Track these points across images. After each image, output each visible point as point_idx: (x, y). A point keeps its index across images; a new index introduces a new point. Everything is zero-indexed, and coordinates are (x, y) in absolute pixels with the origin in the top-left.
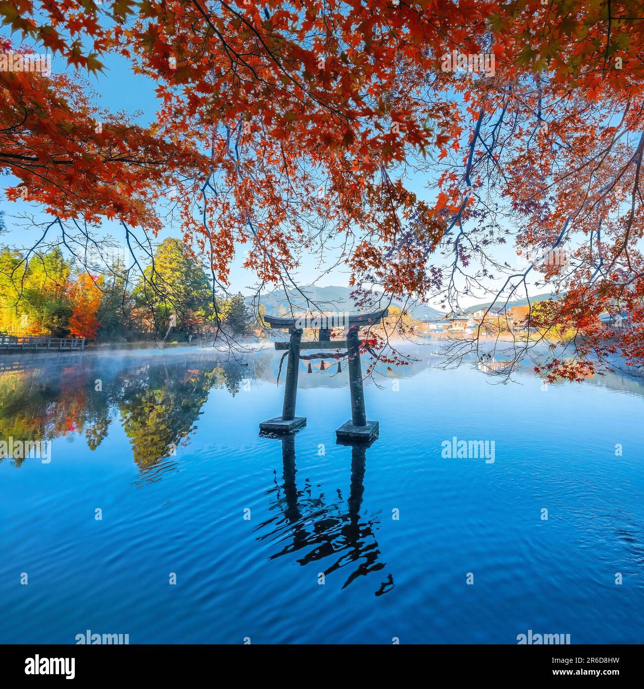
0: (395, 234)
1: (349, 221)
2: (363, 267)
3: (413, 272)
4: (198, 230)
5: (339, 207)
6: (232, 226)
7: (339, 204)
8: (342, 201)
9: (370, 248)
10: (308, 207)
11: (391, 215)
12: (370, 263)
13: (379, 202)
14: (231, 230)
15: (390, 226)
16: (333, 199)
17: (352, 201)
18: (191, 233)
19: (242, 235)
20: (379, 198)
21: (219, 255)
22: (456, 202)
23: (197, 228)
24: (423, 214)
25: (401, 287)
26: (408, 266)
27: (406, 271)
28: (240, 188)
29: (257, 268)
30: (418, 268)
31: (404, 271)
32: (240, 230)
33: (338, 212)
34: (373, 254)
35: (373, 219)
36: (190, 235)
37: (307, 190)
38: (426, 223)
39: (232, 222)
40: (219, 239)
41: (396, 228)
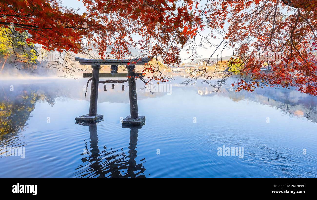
0: (168, 42)
1: (150, 37)
2: (156, 54)
3: (174, 56)
4: (93, 40)
5: (146, 31)
6: (106, 39)
7: (146, 30)
8: (148, 29)
9: (158, 47)
10: (135, 31)
11: (166, 34)
12: (158, 52)
13: (162, 30)
14: (106, 40)
15: (166, 38)
16: (144, 28)
17: (151, 29)
18: (91, 41)
19: (110, 42)
20: (162, 28)
21: (101, 50)
22: (191, 30)
23: (93, 39)
24: (178, 34)
25: (170, 62)
26: (173, 54)
27: (172, 56)
28: (109, 24)
29: (115, 54)
30: (177, 54)
31: (171, 55)
32: (109, 40)
33: (146, 33)
34: (159, 49)
35: (159, 36)
36: (90, 42)
37: (134, 25)
38: (179, 37)
39: (106, 37)
40: (101, 44)
41: (168, 39)
